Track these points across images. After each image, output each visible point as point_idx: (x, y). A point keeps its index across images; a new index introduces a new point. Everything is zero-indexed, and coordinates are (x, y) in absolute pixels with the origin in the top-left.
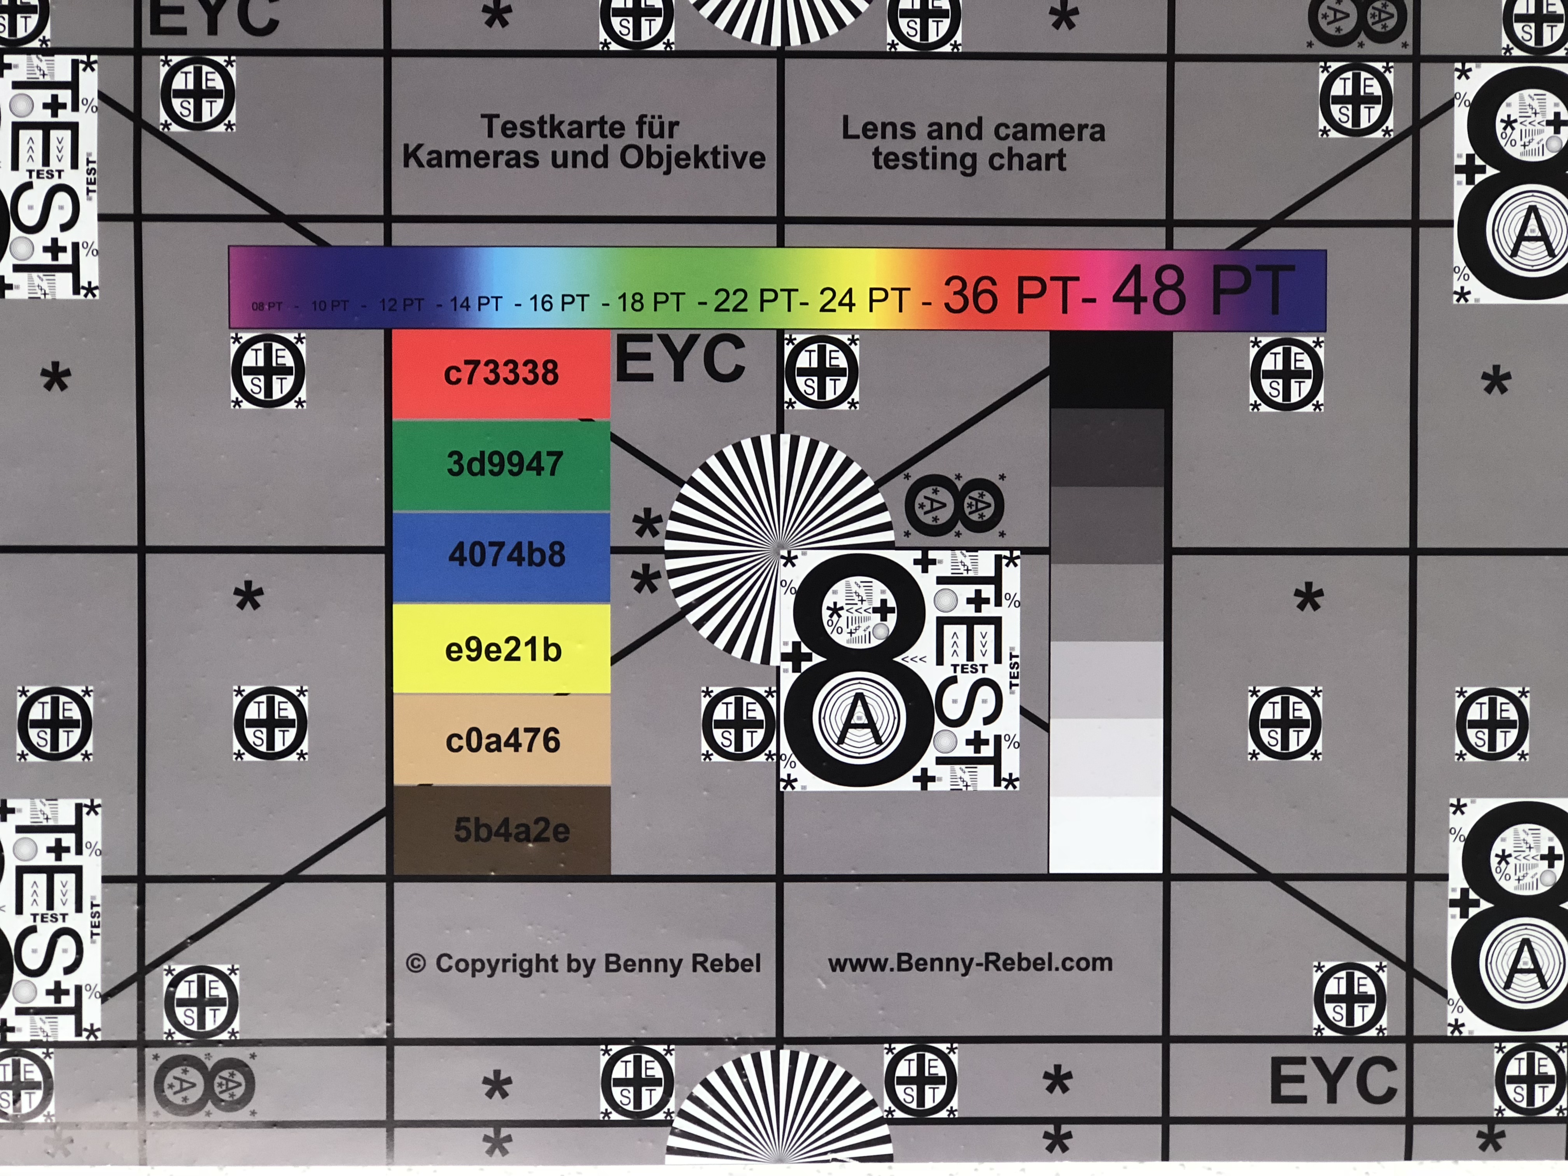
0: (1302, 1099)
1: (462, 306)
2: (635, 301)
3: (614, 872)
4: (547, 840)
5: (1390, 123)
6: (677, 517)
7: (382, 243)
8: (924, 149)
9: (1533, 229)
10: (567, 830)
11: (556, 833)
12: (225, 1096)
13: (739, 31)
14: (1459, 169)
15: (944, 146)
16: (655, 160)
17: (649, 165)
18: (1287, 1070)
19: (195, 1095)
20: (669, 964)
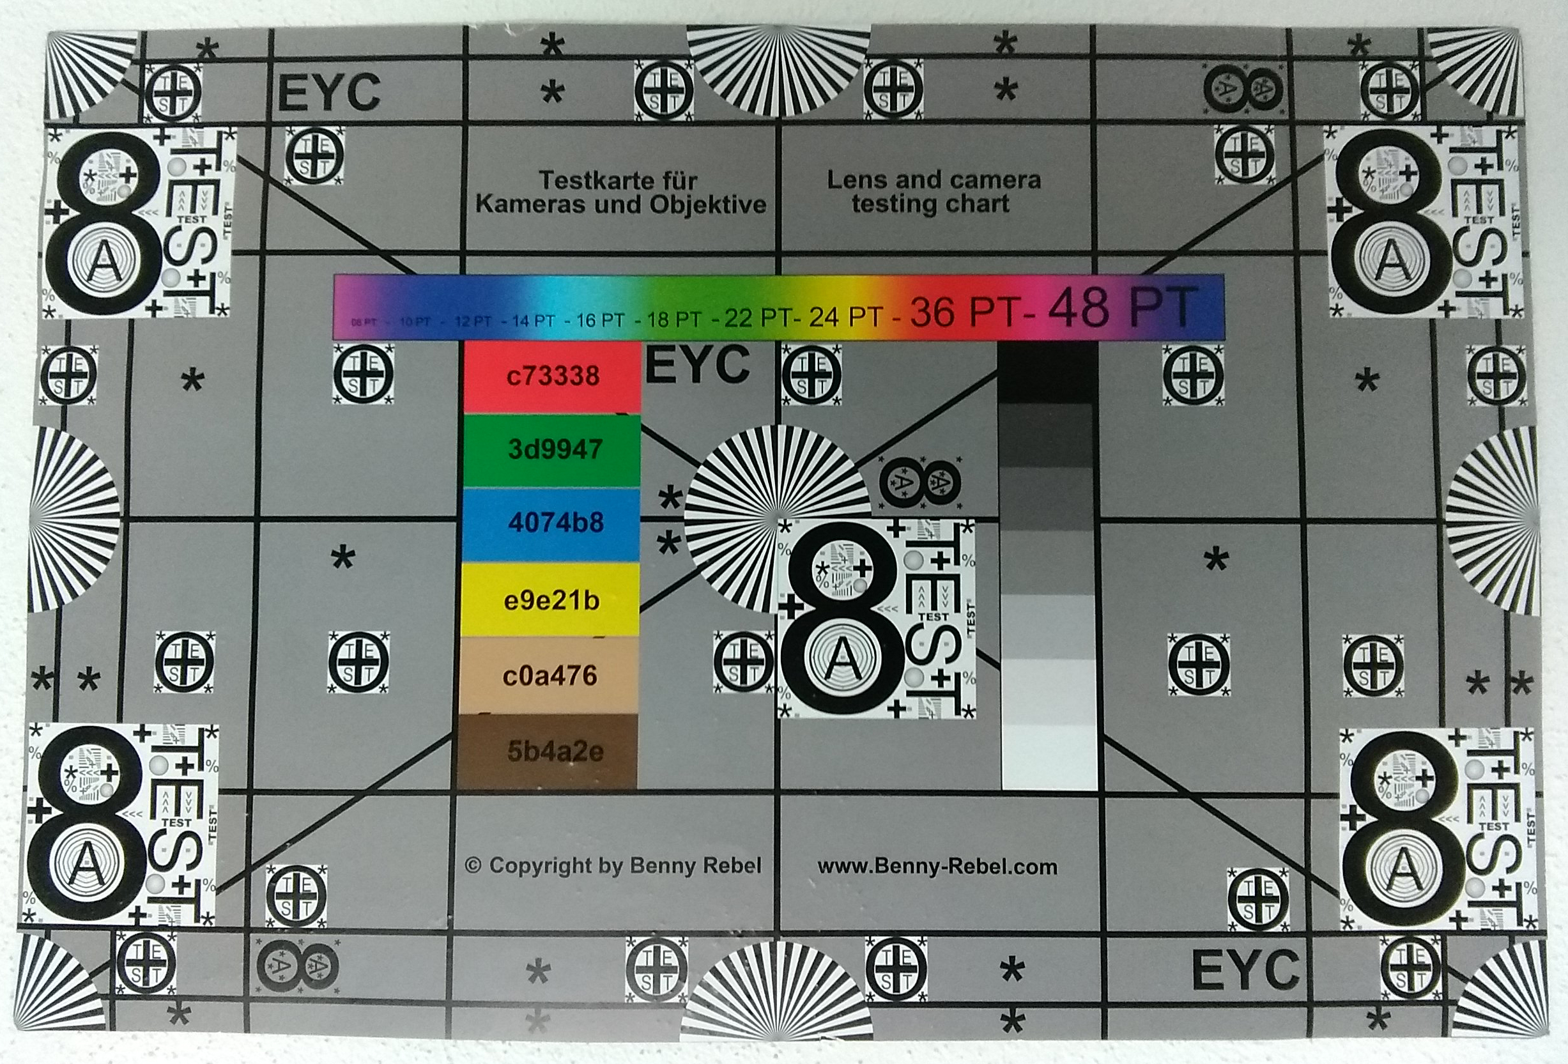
0: (1220, 986)
1: (522, 323)
2: (661, 319)
3: (639, 787)
4: (585, 759)
5: (1273, 173)
6: (694, 492)
7: (458, 272)
8: (894, 196)
9: (1392, 257)
10: (601, 751)
11: (592, 754)
12: (314, 976)
13: (745, 105)
14: (1331, 210)
15: (910, 193)
16: (678, 207)
17: (673, 210)
18: (1206, 961)
19: (290, 974)
20: (684, 865)
